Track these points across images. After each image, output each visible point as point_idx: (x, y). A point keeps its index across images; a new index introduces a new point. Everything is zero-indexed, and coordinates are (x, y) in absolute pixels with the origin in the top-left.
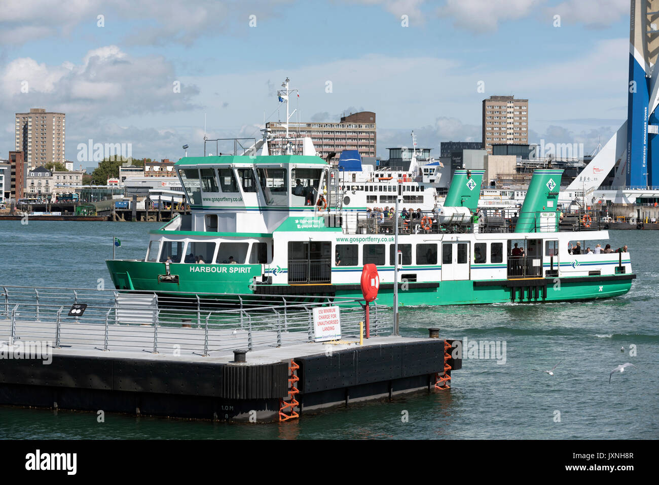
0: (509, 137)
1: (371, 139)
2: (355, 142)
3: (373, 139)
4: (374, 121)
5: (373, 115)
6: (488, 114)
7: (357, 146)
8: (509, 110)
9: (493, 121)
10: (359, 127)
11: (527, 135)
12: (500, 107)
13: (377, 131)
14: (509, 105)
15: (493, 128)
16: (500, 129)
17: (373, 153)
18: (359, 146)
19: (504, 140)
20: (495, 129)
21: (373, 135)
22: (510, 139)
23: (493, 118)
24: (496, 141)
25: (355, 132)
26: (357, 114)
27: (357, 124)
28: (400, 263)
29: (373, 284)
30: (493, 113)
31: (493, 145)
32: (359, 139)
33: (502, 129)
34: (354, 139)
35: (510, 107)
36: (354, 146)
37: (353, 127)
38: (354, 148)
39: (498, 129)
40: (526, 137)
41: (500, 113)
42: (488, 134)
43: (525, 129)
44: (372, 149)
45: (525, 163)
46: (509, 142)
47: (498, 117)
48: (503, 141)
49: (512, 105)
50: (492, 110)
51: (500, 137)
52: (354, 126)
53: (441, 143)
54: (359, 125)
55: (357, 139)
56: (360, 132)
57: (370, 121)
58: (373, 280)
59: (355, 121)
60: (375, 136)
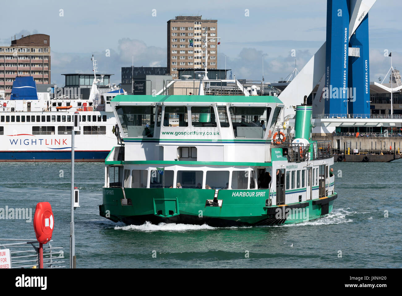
0: (196, 61)
1: (45, 64)
2: (27, 68)
3: (47, 64)
4: (48, 44)
5: (47, 37)
6: (173, 35)
7: (29, 72)
8: (196, 31)
9: (178, 43)
10: (32, 51)
11: (216, 58)
12: (187, 29)
13: (51, 55)
14: (196, 26)
15: (178, 52)
16: (186, 52)
17: (47, 79)
18: (32, 72)
19: (191, 64)
20: (181, 52)
21: (47, 59)
22: (198, 64)
23: (179, 40)
24: (183, 66)
25: (27, 56)
26: (29, 36)
27: (30, 48)
28: (76, 201)
29: (47, 224)
30: (179, 35)
31: (179, 70)
32: (32, 64)
33: (189, 52)
34: (27, 64)
35: (198, 29)
36: (27, 71)
37: (25, 51)
38: (27, 74)
39: (184, 52)
40: (215, 62)
41: (187, 35)
42: (173, 58)
43: (214, 53)
44: (46, 76)
45: (214, 90)
46: (196, 67)
47: (184, 40)
48: (190, 66)
49: (199, 26)
50: (178, 31)
51: (187, 61)
52: (26, 49)
53: (122, 68)
54: (32, 49)
55: (29, 64)
56: (32, 57)
57: (44, 45)
58: (47, 220)
59: (27, 45)
60: (49, 61)
